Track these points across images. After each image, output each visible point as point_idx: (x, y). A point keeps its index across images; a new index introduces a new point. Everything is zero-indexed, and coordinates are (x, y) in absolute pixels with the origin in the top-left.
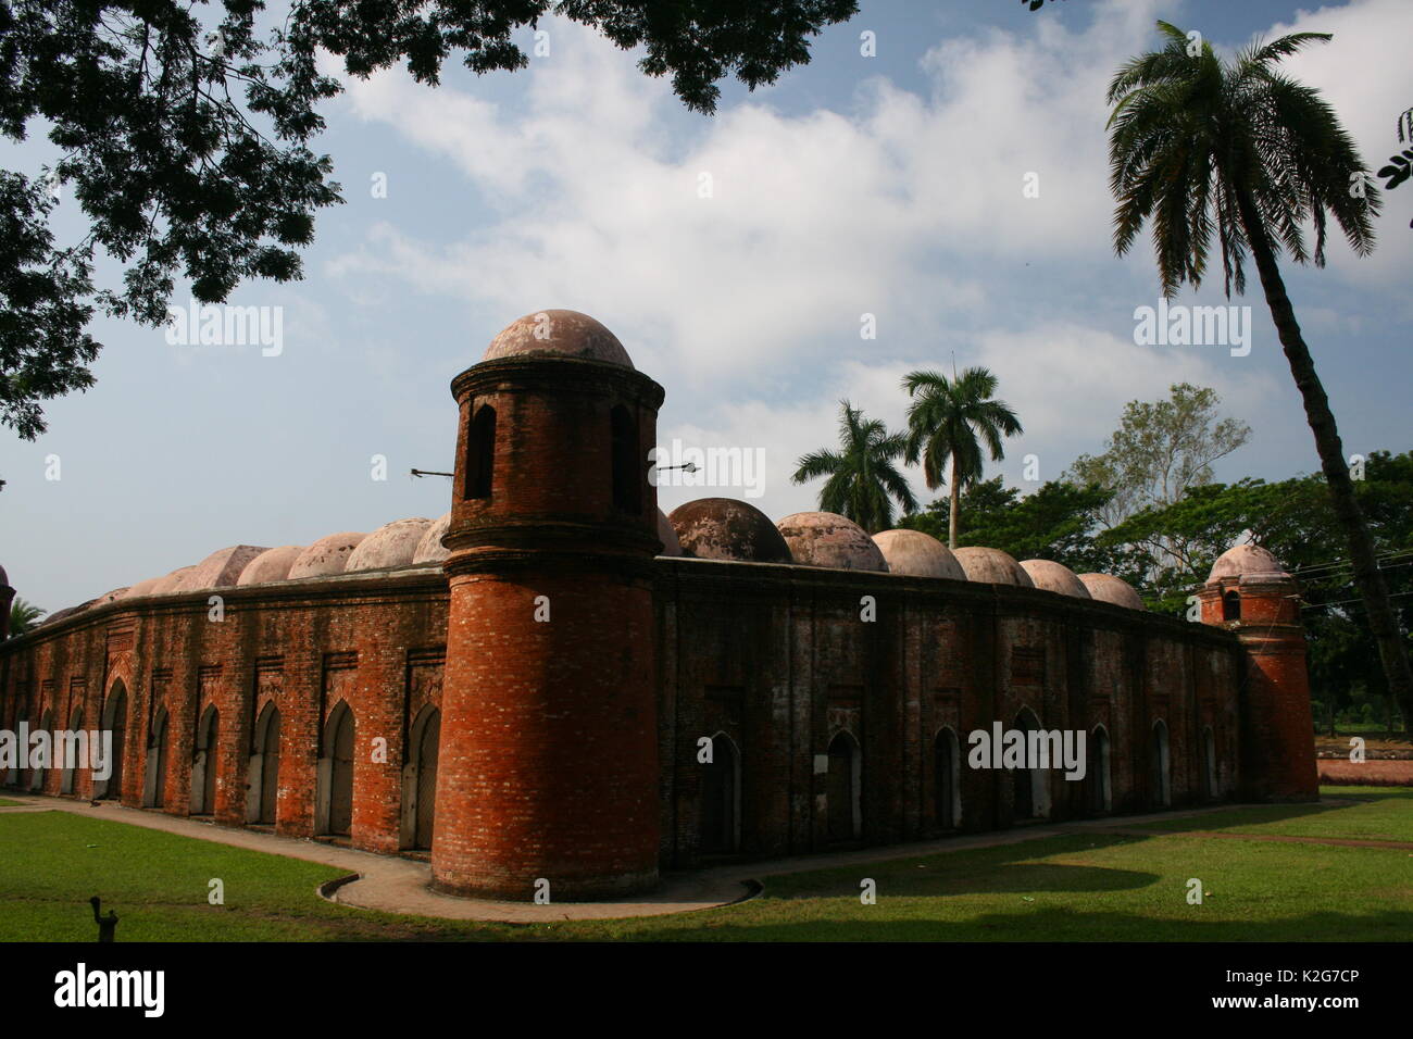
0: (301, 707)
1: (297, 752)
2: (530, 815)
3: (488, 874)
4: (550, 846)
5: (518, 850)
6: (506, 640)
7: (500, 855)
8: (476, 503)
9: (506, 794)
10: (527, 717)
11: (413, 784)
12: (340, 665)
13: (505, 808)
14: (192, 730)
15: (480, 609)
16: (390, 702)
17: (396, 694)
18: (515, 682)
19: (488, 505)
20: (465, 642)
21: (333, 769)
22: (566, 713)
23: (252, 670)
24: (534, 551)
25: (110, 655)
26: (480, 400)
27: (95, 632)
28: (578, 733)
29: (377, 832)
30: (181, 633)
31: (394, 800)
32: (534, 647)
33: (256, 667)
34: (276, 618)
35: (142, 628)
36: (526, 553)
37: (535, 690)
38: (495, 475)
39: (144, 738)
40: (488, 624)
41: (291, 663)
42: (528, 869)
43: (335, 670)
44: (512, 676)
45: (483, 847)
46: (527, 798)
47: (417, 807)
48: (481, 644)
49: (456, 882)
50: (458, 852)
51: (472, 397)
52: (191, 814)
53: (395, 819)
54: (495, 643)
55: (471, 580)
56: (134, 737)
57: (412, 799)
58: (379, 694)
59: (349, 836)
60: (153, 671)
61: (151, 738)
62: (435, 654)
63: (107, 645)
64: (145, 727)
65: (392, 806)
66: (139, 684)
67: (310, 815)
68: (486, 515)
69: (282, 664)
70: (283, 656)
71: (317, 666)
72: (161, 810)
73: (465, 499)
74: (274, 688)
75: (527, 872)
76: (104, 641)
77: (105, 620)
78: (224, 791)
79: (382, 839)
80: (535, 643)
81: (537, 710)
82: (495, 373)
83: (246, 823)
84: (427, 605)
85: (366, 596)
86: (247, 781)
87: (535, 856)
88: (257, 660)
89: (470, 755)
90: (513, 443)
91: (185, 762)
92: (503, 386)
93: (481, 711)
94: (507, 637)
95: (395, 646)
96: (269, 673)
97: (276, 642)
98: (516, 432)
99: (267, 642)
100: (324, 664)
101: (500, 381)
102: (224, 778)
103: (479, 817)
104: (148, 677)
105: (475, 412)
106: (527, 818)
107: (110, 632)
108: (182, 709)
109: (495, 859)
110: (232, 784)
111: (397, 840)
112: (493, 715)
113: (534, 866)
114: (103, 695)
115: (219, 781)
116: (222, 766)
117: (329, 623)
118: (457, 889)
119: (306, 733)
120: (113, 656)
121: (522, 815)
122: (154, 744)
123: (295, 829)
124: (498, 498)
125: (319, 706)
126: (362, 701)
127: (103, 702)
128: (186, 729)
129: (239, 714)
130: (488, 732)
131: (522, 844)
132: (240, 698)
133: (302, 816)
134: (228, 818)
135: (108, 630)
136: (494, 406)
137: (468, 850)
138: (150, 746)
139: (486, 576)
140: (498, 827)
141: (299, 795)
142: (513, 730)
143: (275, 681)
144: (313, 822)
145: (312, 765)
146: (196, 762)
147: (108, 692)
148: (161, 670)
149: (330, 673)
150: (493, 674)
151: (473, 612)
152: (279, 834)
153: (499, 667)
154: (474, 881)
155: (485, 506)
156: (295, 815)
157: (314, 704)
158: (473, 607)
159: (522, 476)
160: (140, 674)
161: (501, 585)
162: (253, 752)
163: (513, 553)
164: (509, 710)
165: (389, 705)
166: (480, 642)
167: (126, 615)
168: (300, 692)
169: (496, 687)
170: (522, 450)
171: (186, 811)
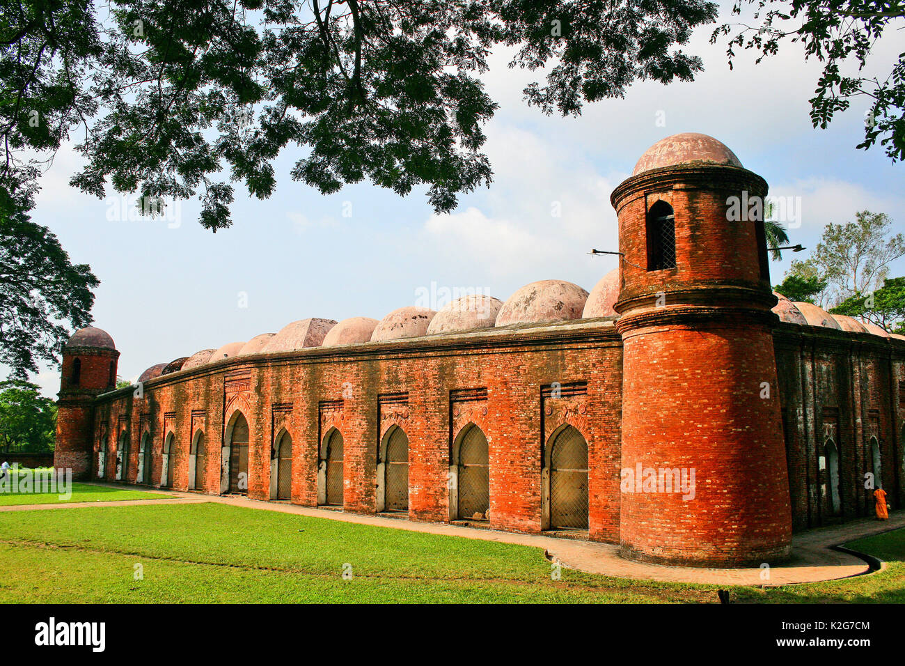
0: (429, 429)
1: (427, 461)
2: (729, 504)
3: (697, 549)
4: (745, 526)
5: (721, 530)
6: (698, 374)
7: (707, 534)
8: (660, 273)
9: (709, 488)
10: (720, 431)
11: (547, 482)
12: (468, 398)
13: (709, 499)
14: (316, 447)
15: (673, 351)
16: (525, 424)
17: (531, 418)
18: (709, 405)
19: (674, 273)
20: (659, 376)
21: (459, 473)
22: (747, 427)
23: (375, 403)
24: (717, 308)
25: (227, 395)
26: (654, 198)
27: (213, 379)
28: (756, 441)
29: (517, 518)
30: (299, 379)
31: (534, 494)
32: (721, 378)
33: (379, 400)
34: (398, 366)
35: (259, 376)
36: (712, 309)
37: (725, 411)
38: (677, 252)
39: (268, 452)
40: (680, 363)
41: (415, 397)
42: (729, 544)
43: (462, 401)
44: (706, 401)
45: (691, 529)
46: (725, 491)
47: (550, 499)
48: (675, 378)
49: (667, 555)
50: (668, 533)
51: (646, 195)
52: (318, 505)
53: (537, 507)
54: (690, 377)
55: (661, 330)
56: (257, 451)
57: (547, 494)
58: (511, 418)
59: (488, 521)
60: (273, 405)
61: (273, 452)
62: (571, 388)
63: (225, 388)
64: (268, 444)
65: (533, 498)
66: (258, 414)
67: (445, 506)
68: (672, 282)
69: (407, 398)
70: (407, 393)
71: (444, 399)
72: (289, 502)
73: (648, 270)
74: (398, 415)
75: (729, 547)
76: (222, 384)
77: (222, 370)
78: (353, 490)
79: (523, 523)
80: (722, 376)
81: (727, 425)
82: (671, 177)
83: (376, 512)
84: (559, 353)
85: (494, 348)
86: (375, 482)
87: (735, 534)
88: (379, 396)
89: (674, 460)
90: (691, 228)
91: (311, 468)
92: (677, 186)
93: (681, 427)
94: (699, 371)
95: (527, 383)
96: (392, 405)
97: (399, 382)
98: (692, 220)
99: (389, 383)
100: (450, 398)
101: (675, 182)
102: (352, 479)
103: (686, 506)
104: (268, 410)
105: (649, 207)
106: (727, 506)
107: (227, 379)
108: (305, 432)
109: (703, 537)
110: (361, 484)
111: (540, 523)
112: (693, 430)
113: (734, 542)
114: (224, 422)
115: (347, 482)
116: (349, 471)
117: (453, 368)
118: (668, 560)
119: (437, 447)
120: (229, 395)
121: (723, 504)
122: (275, 456)
123: (430, 516)
124: (681, 269)
125: (448, 428)
126: (494, 423)
127: (224, 427)
128: (310, 445)
129: (364, 435)
130: (688, 443)
131: (723, 525)
132: (364, 423)
133: (437, 507)
134: (358, 508)
135: (225, 377)
136: (669, 201)
137: (677, 531)
138: (273, 458)
139: (675, 327)
140: (704, 513)
141: (431, 492)
142: (710, 441)
143: (398, 411)
144: (448, 510)
145: (444, 470)
146: (320, 468)
147: (227, 420)
148: (281, 404)
149: (457, 405)
150: (690, 399)
151: (666, 354)
152: (411, 518)
153: (695, 394)
154: (685, 554)
155: (670, 275)
156: (428, 506)
157: (443, 427)
158: (665, 350)
159: (700, 252)
160: (260, 407)
161: (689, 333)
162: (379, 461)
163: (701, 309)
164: (706, 426)
165: (524, 426)
166: (676, 376)
167: (242, 366)
168: (427, 418)
169: (694, 409)
170: (698, 233)
171: (315, 503)
